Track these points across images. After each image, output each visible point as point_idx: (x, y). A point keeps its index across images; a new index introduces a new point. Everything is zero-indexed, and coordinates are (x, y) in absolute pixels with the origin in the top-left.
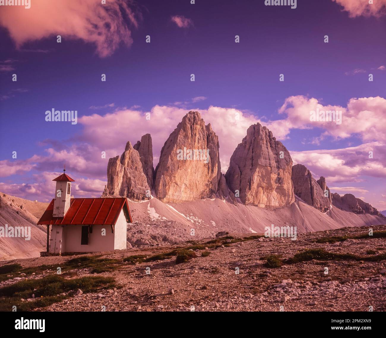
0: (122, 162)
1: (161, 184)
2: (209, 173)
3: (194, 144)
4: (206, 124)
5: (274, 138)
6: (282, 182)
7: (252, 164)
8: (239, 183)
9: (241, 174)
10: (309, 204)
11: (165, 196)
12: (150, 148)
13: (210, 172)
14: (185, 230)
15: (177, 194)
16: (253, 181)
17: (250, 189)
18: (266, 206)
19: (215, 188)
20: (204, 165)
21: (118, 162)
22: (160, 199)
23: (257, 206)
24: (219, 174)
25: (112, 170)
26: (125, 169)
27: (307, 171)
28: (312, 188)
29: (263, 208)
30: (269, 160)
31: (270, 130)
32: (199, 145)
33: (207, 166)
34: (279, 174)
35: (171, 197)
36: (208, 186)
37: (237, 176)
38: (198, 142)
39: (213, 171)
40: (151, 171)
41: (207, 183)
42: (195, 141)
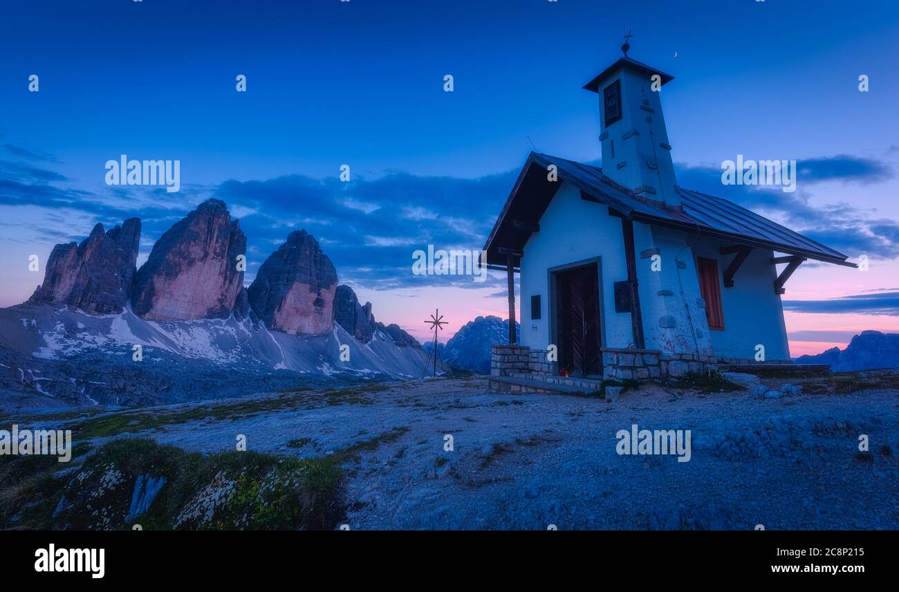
0: (81, 254)
1: (143, 293)
2: (224, 284)
3: (210, 243)
5: (321, 251)
6: (322, 304)
7: (288, 278)
8: (266, 301)
9: (271, 290)
10: (350, 332)
11: (147, 310)
12: (136, 239)
13: (227, 283)
16: (285, 299)
17: (279, 310)
18: (297, 333)
19: (231, 306)
20: (220, 273)
21: (73, 252)
22: (139, 314)
23: (285, 332)
24: (240, 289)
25: (57, 263)
26: (83, 262)
27: (352, 294)
29: (292, 336)
30: (311, 276)
31: (316, 241)
32: (217, 246)
33: (224, 275)
34: (319, 294)
35: (159, 312)
36: (220, 301)
37: (264, 292)
38: (217, 241)
39: (231, 282)
40: (131, 273)
41: (220, 297)
42: (211, 239)
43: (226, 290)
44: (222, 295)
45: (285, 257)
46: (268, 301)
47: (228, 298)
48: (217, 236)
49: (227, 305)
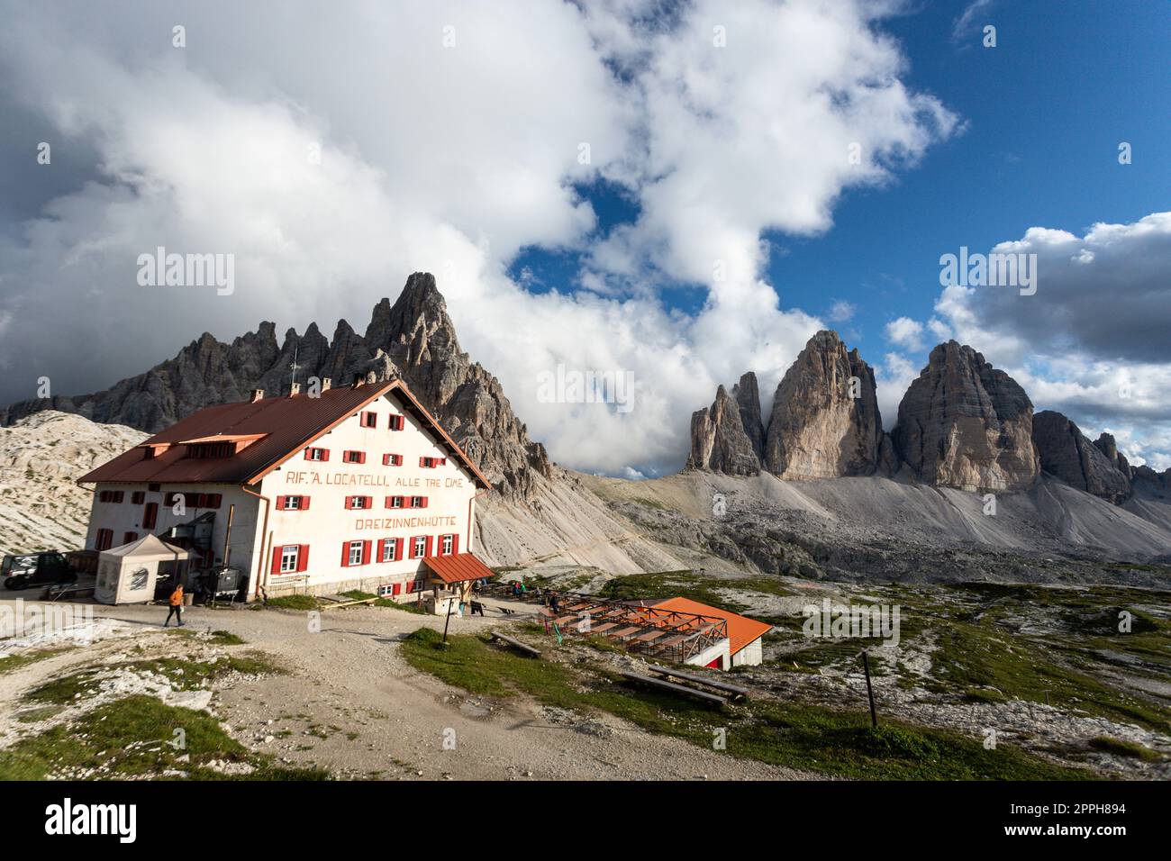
0: (713, 418)
1: (776, 451)
2: (859, 431)
3: (830, 384)
4: (849, 350)
5: (989, 366)
6: (1012, 445)
7: (944, 414)
8: (920, 448)
9: (923, 433)
10: (1078, 487)
11: (784, 471)
12: (755, 395)
13: (862, 429)
14: (824, 526)
15: (804, 466)
16: (947, 443)
17: (942, 459)
18: (980, 488)
19: (874, 457)
21: (707, 418)
22: (776, 474)
23: (959, 488)
24: (879, 434)
25: (698, 430)
26: (717, 427)
27: (1067, 424)
28: (1082, 456)
29: (973, 493)
30: (981, 404)
31: (977, 352)
32: (839, 385)
34: (1003, 430)
35: (795, 471)
36: (860, 452)
37: (914, 436)
38: (837, 380)
39: (866, 427)
40: (758, 430)
41: (858, 448)
42: (831, 379)
43: (863, 439)
44: (860, 445)
45: (932, 383)
46: (922, 446)
47: (868, 448)
48: (837, 374)
49: (869, 456)
